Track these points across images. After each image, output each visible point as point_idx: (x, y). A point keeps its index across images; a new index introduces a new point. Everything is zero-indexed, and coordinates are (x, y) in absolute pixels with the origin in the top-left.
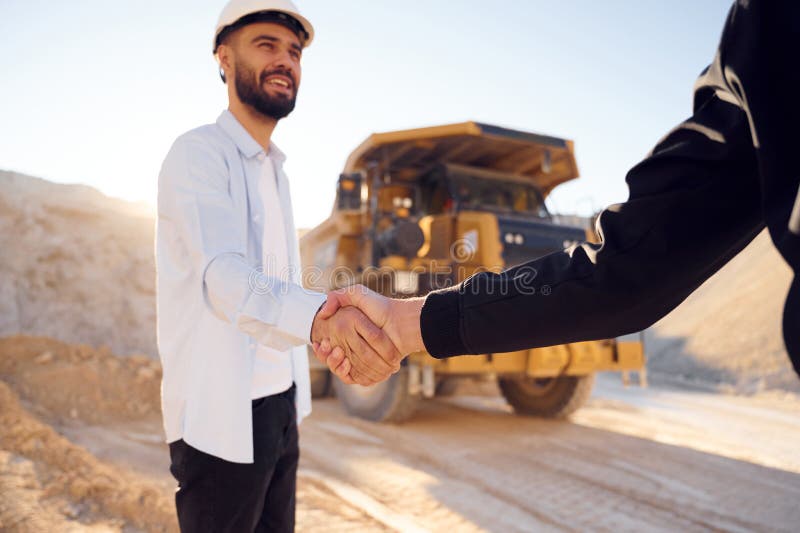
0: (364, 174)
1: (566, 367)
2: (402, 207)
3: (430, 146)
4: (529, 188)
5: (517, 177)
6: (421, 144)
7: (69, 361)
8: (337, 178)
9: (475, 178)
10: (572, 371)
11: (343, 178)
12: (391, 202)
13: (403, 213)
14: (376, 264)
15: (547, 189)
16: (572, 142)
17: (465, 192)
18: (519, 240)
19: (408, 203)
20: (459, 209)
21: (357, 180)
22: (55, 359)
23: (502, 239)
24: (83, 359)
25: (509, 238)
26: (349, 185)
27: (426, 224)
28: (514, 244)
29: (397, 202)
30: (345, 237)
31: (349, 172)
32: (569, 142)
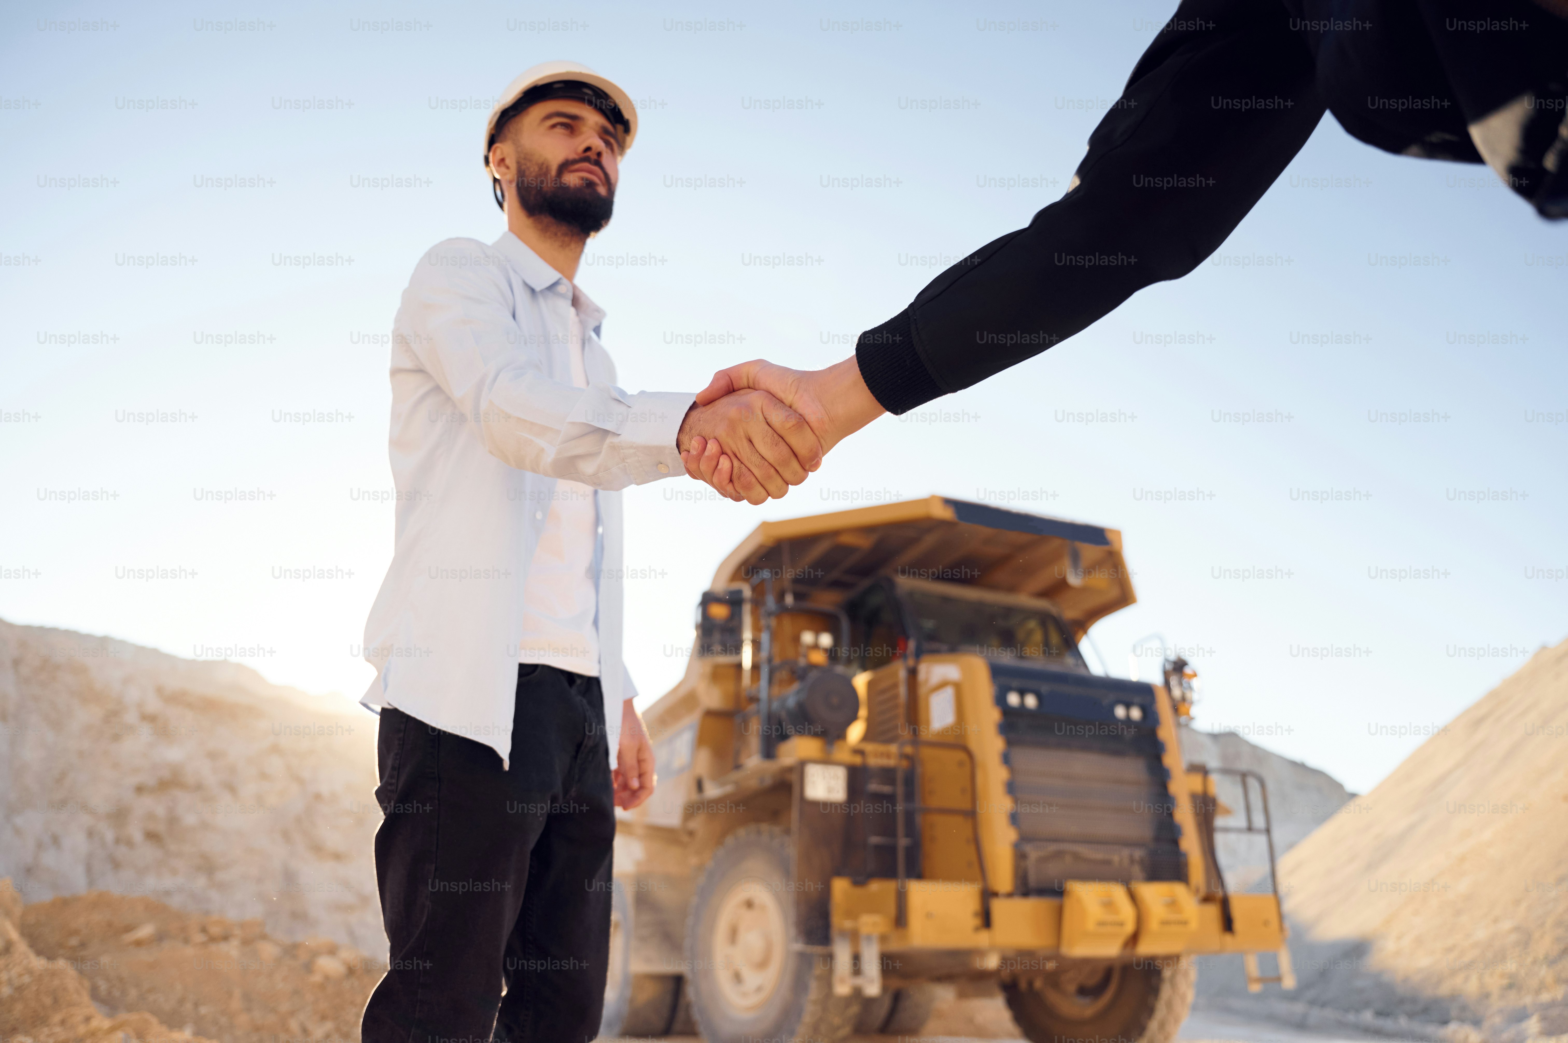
0: (747, 592)
1: (1134, 939)
2: (816, 646)
3: (864, 543)
4: (1046, 619)
5: (1024, 600)
6: (846, 539)
7: (186, 941)
8: (698, 598)
9: (946, 600)
10: (1145, 948)
11: (708, 599)
12: (797, 639)
13: (818, 658)
14: (769, 752)
15: (1083, 625)
16: (1118, 533)
17: (929, 624)
18: (1031, 701)
19: (826, 640)
20: (919, 654)
21: (734, 601)
22: (160, 938)
23: (1000, 700)
24: (213, 939)
25: (1013, 699)
26: (719, 611)
27: (861, 681)
28: (1022, 709)
29: (808, 637)
30: (710, 714)
31: (721, 587)
32: (1111, 531)
